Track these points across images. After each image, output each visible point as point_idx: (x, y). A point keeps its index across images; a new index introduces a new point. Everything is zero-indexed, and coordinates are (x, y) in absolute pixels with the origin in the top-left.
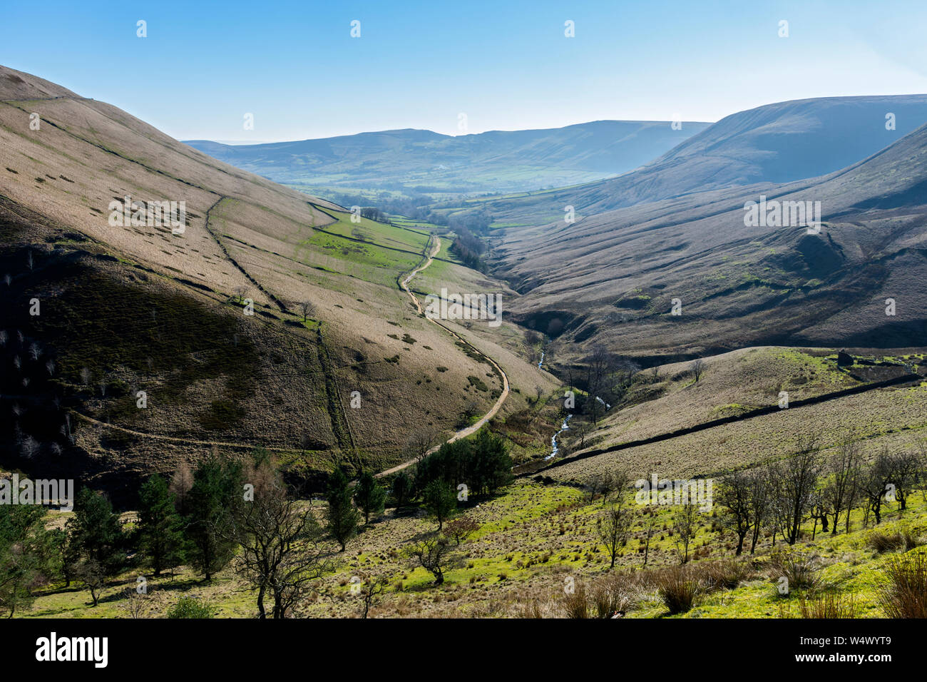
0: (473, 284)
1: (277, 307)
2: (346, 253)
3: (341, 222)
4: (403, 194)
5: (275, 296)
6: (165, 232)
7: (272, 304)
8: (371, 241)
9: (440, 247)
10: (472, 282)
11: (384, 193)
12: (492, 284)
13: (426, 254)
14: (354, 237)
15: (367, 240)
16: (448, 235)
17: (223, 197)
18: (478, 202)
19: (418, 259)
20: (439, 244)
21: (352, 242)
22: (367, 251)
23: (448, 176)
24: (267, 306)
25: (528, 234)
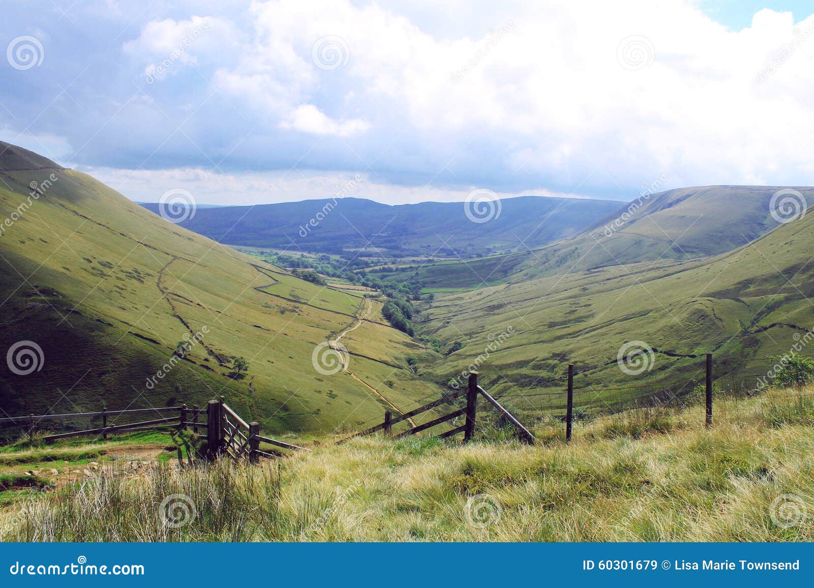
0: (398, 346)
1: (215, 361)
2: (282, 312)
3: (280, 283)
4: (341, 257)
5: (214, 350)
6: (122, 289)
7: (211, 358)
8: (306, 301)
9: (373, 310)
10: (399, 343)
11: (324, 256)
12: (417, 346)
13: (357, 315)
14: (291, 298)
15: (303, 301)
16: (381, 299)
17: (175, 257)
18: (411, 268)
19: (350, 320)
20: (371, 307)
21: (289, 303)
22: (302, 311)
23: (386, 242)
24: (206, 360)
25: (456, 299)
